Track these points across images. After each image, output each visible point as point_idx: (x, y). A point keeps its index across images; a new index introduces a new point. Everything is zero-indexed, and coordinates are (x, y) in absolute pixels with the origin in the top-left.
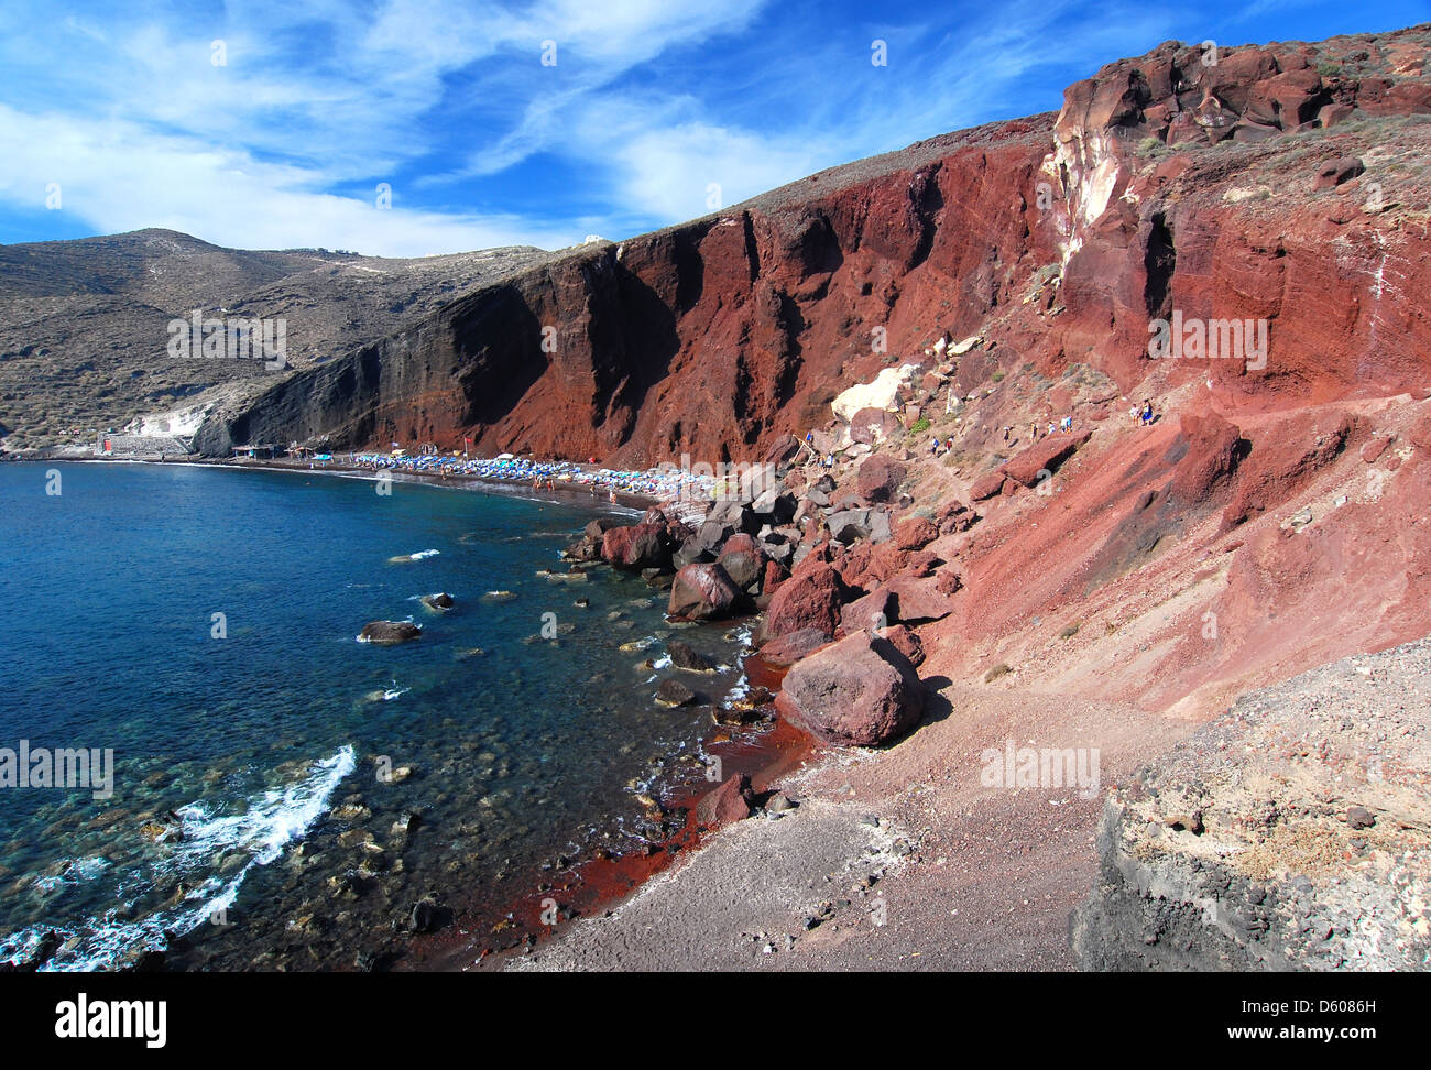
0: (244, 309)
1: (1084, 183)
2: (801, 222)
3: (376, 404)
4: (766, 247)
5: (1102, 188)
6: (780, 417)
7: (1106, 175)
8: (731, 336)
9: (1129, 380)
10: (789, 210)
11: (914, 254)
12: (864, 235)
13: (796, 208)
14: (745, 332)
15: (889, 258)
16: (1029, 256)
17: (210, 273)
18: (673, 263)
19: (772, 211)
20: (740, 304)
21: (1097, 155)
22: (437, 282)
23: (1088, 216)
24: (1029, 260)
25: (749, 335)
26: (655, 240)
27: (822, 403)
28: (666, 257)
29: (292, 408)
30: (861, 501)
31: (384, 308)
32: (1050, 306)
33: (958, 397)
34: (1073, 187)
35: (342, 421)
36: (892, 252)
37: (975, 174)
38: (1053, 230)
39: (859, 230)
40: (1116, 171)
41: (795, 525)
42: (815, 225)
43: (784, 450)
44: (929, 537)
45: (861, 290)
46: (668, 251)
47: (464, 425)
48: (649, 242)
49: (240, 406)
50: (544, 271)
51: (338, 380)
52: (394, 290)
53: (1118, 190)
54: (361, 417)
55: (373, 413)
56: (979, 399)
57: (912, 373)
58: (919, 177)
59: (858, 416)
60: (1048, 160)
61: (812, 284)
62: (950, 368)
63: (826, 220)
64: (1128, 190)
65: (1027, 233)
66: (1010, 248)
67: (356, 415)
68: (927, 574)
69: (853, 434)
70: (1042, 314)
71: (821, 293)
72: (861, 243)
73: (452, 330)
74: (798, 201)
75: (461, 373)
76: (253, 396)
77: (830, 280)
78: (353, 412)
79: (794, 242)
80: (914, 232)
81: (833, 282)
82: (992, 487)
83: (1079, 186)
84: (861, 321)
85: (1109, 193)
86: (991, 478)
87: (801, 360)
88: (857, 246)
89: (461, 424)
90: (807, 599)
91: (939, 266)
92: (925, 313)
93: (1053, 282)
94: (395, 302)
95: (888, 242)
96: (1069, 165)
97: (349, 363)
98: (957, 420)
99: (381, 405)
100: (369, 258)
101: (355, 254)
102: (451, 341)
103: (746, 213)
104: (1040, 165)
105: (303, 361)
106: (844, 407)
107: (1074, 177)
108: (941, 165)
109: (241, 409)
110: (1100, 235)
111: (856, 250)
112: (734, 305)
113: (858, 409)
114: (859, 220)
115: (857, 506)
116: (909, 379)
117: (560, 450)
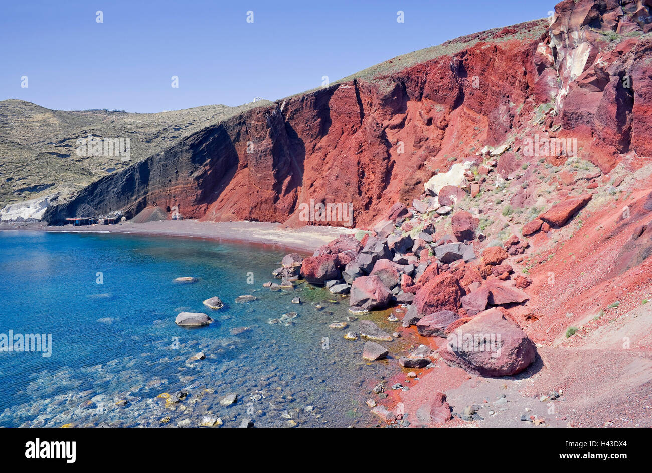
0: (66, 142)
1: (568, 58)
2: (389, 85)
3: (146, 193)
4: (368, 99)
5: (581, 59)
6: (385, 194)
7: (583, 52)
8: (352, 149)
9: (607, 165)
10: (381, 78)
11: (455, 101)
12: (425, 91)
13: (385, 77)
14: (360, 146)
15: (441, 104)
16: (530, 99)
17: (45, 123)
18: (315, 109)
19: (371, 79)
20: (355, 131)
21: (576, 41)
22: (171, 126)
23: (572, 75)
24: (531, 102)
25: (362, 148)
26: (304, 97)
27: (414, 185)
28: (310, 107)
29: (100, 197)
30: (454, 239)
31: (143, 141)
32: (551, 126)
33: (503, 178)
34: (561, 60)
35: (128, 203)
36: (442, 101)
37: (491, 56)
38: (546, 84)
39: (422, 89)
40: (589, 50)
41: (413, 253)
42: (397, 87)
43: (399, 212)
44: (503, 257)
45: (426, 121)
46: (311, 103)
47: (197, 204)
48: (301, 98)
49: (71, 196)
50: (241, 117)
51: (126, 181)
52: (147, 130)
53: (591, 59)
54: (139, 200)
55: (145, 198)
56: (515, 179)
57: (471, 166)
58: (455, 59)
59: (442, 191)
60: (541, 46)
61: (397, 119)
62: (493, 163)
63: (403, 83)
64: (599, 59)
65: (527, 87)
66: (518, 95)
67: (136, 199)
68: (508, 278)
69: (440, 201)
70: (546, 131)
71: (401, 125)
72: (424, 96)
73: (191, 151)
74: (385, 73)
75: (195, 174)
76: (78, 190)
77: (407, 117)
78: (134, 198)
79: (385, 96)
80: (455, 90)
81: (408, 118)
82: (535, 227)
83: (565, 59)
84: (428, 139)
85: (585, 62)
86: (533, 223)
87: (394, 162)
88: (421, 98)
89: (195, 203)
90: (441, 294)
91: (470, 107)
92: (465, 134)
93: (551, 113)
94: (148, 137)
95: (439, 95)
96: (558, 48)
97: (132, 170)
98: (504, 191)
99: (150, 193)
100: (132, 114)
101: (124, 112)
102: (190, 156)
103: (355, 81)
104: (535, 49)
105: (100, 171)
106: (433, 186)
107: (561, 55)
108: (467, 52)
109: (72, 197)
110: (582, 86)
111: (420, 100)
112: (351, 132)
113: (441, 187)
114: (421, 83)
115: (451, 241)
116: (469, 170)
117: (253, 216)
